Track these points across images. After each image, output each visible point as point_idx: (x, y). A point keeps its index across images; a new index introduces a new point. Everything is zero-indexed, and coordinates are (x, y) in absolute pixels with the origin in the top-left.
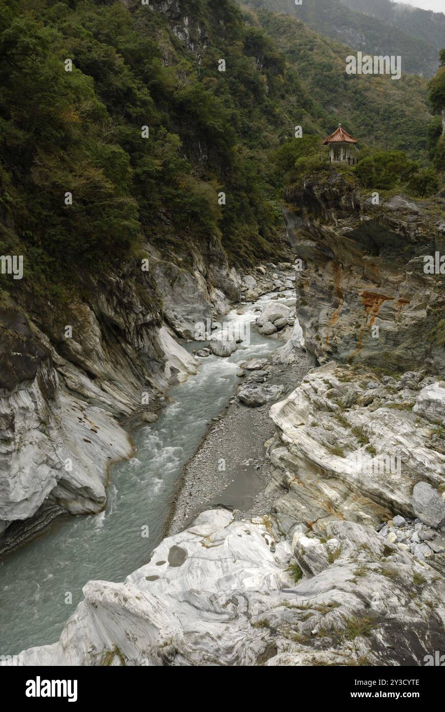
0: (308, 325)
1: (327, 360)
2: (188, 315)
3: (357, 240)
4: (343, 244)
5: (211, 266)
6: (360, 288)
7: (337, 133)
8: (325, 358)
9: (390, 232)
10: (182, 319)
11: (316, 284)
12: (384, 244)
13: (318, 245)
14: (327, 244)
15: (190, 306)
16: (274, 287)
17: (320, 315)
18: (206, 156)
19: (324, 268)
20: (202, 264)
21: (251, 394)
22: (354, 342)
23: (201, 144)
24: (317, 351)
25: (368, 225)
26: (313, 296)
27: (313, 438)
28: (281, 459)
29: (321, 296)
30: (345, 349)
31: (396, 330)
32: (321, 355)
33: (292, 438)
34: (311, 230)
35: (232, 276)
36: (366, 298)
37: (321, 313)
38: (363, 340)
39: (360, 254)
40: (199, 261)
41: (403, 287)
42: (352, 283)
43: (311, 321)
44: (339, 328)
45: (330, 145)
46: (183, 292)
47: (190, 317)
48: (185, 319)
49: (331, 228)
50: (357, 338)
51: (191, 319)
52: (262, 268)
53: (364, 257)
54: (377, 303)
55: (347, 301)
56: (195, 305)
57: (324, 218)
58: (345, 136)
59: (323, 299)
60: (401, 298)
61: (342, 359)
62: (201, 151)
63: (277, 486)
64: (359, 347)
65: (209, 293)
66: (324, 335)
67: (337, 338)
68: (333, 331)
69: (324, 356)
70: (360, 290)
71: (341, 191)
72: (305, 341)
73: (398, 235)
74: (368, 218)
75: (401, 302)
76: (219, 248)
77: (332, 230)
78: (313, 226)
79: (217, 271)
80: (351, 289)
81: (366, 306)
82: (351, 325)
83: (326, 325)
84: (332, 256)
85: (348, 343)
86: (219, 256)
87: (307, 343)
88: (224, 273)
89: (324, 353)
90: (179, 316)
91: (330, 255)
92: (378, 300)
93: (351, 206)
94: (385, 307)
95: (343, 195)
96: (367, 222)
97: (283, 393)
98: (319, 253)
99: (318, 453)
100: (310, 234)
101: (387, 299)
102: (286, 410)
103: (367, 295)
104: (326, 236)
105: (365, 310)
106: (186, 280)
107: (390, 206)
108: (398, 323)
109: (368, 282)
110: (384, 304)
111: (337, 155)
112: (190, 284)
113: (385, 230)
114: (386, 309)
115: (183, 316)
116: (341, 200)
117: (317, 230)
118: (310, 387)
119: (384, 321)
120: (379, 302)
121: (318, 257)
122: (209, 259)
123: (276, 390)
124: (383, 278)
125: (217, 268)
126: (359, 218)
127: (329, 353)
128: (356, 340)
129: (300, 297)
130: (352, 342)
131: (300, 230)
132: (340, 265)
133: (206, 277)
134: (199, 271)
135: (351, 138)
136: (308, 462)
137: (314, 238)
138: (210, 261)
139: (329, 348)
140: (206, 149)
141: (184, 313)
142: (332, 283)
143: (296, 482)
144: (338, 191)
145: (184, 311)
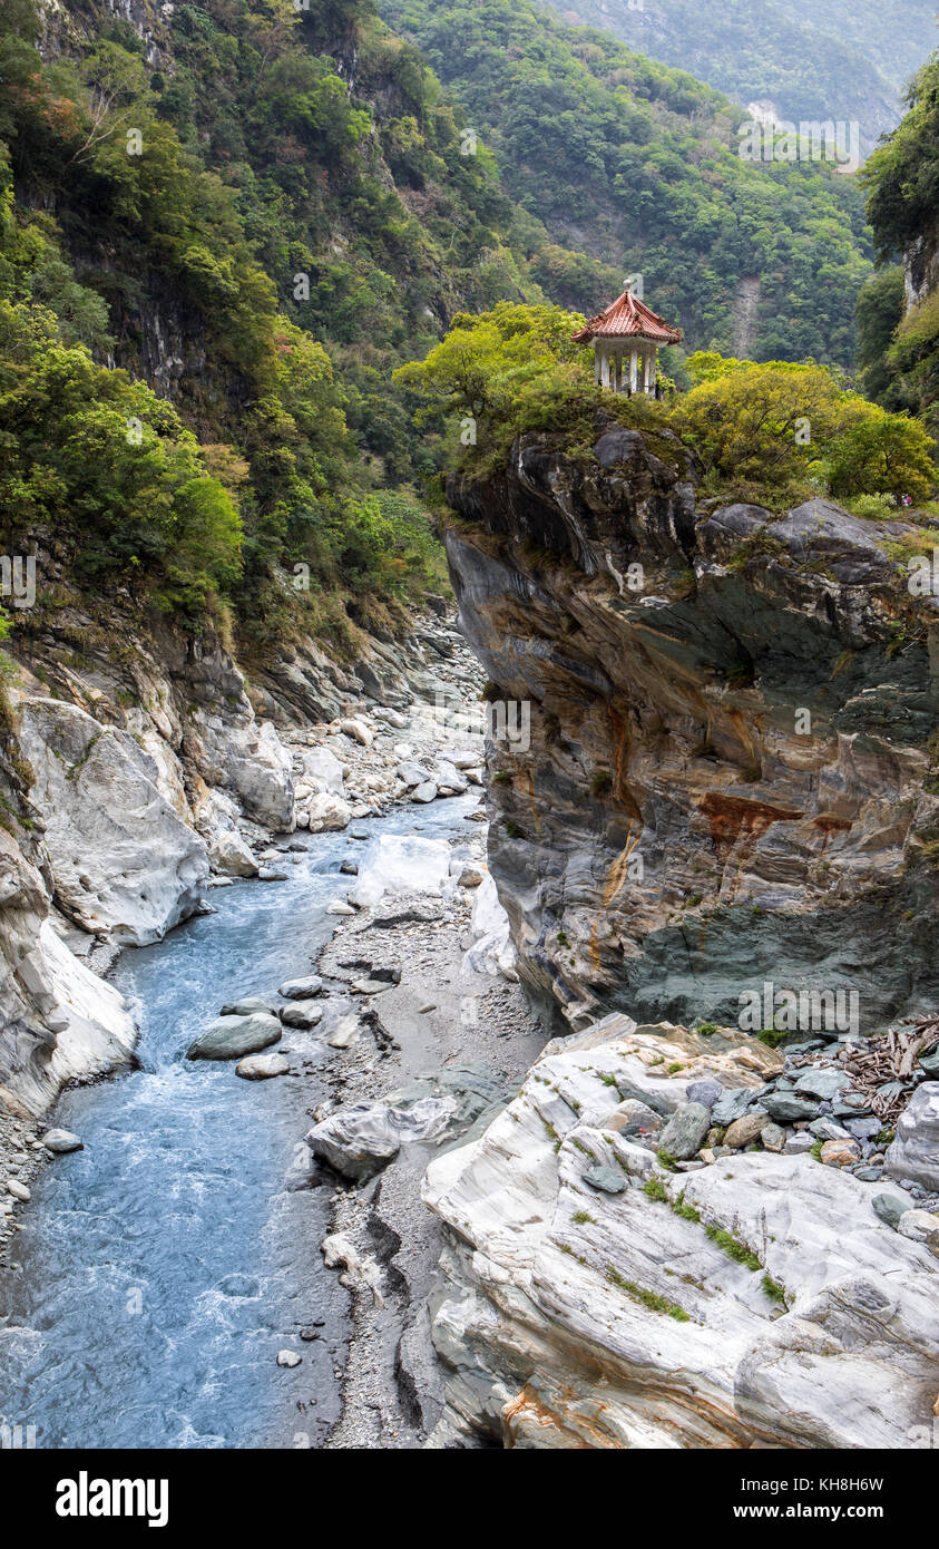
0: (528, 904)
1: (597, 1012)
2: (124, 875)
3: (684, 635)
4: (641, 648)
5: (200, 716)
6: (695, 785)
7: (618, 309)
8: (586, 1007)
9: (788, 613)
10: (107, 889)
11: (553, 774)
12: (767, 649)
13: (561, 651)
14: (588, 647)
15: (135, 847)
16: (401, 785)
17: (567, 872)
18: (179, 361)
19: (578, 721)
20: (167, 707)
21: (355, 1131)
22: (682, 952)
23: (164, 325)
24: (560, 983)
25: (718, 590)
26: (541, 811)
27: (582, 1261)
28: (473, 1339)
29: (569, 808)
30: (651, 976)
31: (812, 910)
32: (574, 998)
33: (505, 1267)
34: (539, 605)
35: (265, 751)
36: (715, 815)
37: (571, 862)
38: (713, 947)
39: (694, 679)
40: (160, 697)
41: (827, 779)
42: (670, 769)
43: (540, 889)
44: (631, 907)
45: (597, 345)
46: (110, 800)
47: (132, 883)
48: (115, 888)
49: (603, 601)
50: (691, 939)
51: (134, 890)
52: (360, 724)
53: (708, 689)
54: (750, 831)
55: (653, 827)
56: (152, 843)
57: (580, 568)
58: (642, 318)
59: (572, 821)
60: (825, 815)
61: (642, 1006)
62: (162, 345)
63: (461, 1430)
64: (694, 968)
65: (191, 802)
66: (583, 934)
67: (623, 940)
68: (612, 921)
69: (584, 1000)
70: (694, 791)
71: (636, 483)
72: (519, 955)
73: (811, 623)
74: (719, 571)
75: (823, 825)
76: (225, 661)
77: (605, 605)
78: (546, 592)
79: (218, 733)
80: (667, 788)
81: (716, 839)
82: (671, 898)
83: (589, 902)
84: (605, 687)
85: (660, 956)
86: (224, 683)
87: (528, 960)
88: (240, 738)
89: (584, 991)
90: (95, 881)
91: (600, 682)
92: (750, 821)
93: (668, 533)
94: (773, 841)
95: (641, 499)
96: (716, 583)
97: (453, 1122)
98: (562, 675)
99: (602, 1309)
100: (533, 618)
101: (779, 815)
102: (478, 1173)
103: (715, 805)
104: (586, 622)
105: (713, 851)
106: (122, 763)
107: (788, 532)
108: (818, 891)
109: (720, 766)
110: (770, 832)
111: (618, 373)
112: (135, 773)
113: (771, 606)
114: (778, 850)
115: (108, 879)
116: (634, 514)
117: (555, 604)
118: (555, 1097)
119: (774, 885)
120: (754, 825)
121: (561, 688)
122: (193, 692)
123: (434, 1115)
124: (766, 753)
125: (217, 723)
126: (693, 568)
127: (599, 989)
128: (688, 947)
129: (499, 814)
130: (673, 952)
131: (502, 605)
132: (631, 714)
133: (181, 752)
134: (160, 732)
135: (660, 323)
136: (564, 1342)
137: (547, 630)
138: (194, 701)
139: (597, 974)
140: (177, 339)
141: (114, 871)
142: (606, 769)
143: (529, 1414)
144: (626, 484)
145: (114, 863)
